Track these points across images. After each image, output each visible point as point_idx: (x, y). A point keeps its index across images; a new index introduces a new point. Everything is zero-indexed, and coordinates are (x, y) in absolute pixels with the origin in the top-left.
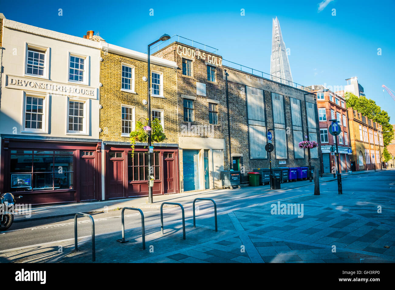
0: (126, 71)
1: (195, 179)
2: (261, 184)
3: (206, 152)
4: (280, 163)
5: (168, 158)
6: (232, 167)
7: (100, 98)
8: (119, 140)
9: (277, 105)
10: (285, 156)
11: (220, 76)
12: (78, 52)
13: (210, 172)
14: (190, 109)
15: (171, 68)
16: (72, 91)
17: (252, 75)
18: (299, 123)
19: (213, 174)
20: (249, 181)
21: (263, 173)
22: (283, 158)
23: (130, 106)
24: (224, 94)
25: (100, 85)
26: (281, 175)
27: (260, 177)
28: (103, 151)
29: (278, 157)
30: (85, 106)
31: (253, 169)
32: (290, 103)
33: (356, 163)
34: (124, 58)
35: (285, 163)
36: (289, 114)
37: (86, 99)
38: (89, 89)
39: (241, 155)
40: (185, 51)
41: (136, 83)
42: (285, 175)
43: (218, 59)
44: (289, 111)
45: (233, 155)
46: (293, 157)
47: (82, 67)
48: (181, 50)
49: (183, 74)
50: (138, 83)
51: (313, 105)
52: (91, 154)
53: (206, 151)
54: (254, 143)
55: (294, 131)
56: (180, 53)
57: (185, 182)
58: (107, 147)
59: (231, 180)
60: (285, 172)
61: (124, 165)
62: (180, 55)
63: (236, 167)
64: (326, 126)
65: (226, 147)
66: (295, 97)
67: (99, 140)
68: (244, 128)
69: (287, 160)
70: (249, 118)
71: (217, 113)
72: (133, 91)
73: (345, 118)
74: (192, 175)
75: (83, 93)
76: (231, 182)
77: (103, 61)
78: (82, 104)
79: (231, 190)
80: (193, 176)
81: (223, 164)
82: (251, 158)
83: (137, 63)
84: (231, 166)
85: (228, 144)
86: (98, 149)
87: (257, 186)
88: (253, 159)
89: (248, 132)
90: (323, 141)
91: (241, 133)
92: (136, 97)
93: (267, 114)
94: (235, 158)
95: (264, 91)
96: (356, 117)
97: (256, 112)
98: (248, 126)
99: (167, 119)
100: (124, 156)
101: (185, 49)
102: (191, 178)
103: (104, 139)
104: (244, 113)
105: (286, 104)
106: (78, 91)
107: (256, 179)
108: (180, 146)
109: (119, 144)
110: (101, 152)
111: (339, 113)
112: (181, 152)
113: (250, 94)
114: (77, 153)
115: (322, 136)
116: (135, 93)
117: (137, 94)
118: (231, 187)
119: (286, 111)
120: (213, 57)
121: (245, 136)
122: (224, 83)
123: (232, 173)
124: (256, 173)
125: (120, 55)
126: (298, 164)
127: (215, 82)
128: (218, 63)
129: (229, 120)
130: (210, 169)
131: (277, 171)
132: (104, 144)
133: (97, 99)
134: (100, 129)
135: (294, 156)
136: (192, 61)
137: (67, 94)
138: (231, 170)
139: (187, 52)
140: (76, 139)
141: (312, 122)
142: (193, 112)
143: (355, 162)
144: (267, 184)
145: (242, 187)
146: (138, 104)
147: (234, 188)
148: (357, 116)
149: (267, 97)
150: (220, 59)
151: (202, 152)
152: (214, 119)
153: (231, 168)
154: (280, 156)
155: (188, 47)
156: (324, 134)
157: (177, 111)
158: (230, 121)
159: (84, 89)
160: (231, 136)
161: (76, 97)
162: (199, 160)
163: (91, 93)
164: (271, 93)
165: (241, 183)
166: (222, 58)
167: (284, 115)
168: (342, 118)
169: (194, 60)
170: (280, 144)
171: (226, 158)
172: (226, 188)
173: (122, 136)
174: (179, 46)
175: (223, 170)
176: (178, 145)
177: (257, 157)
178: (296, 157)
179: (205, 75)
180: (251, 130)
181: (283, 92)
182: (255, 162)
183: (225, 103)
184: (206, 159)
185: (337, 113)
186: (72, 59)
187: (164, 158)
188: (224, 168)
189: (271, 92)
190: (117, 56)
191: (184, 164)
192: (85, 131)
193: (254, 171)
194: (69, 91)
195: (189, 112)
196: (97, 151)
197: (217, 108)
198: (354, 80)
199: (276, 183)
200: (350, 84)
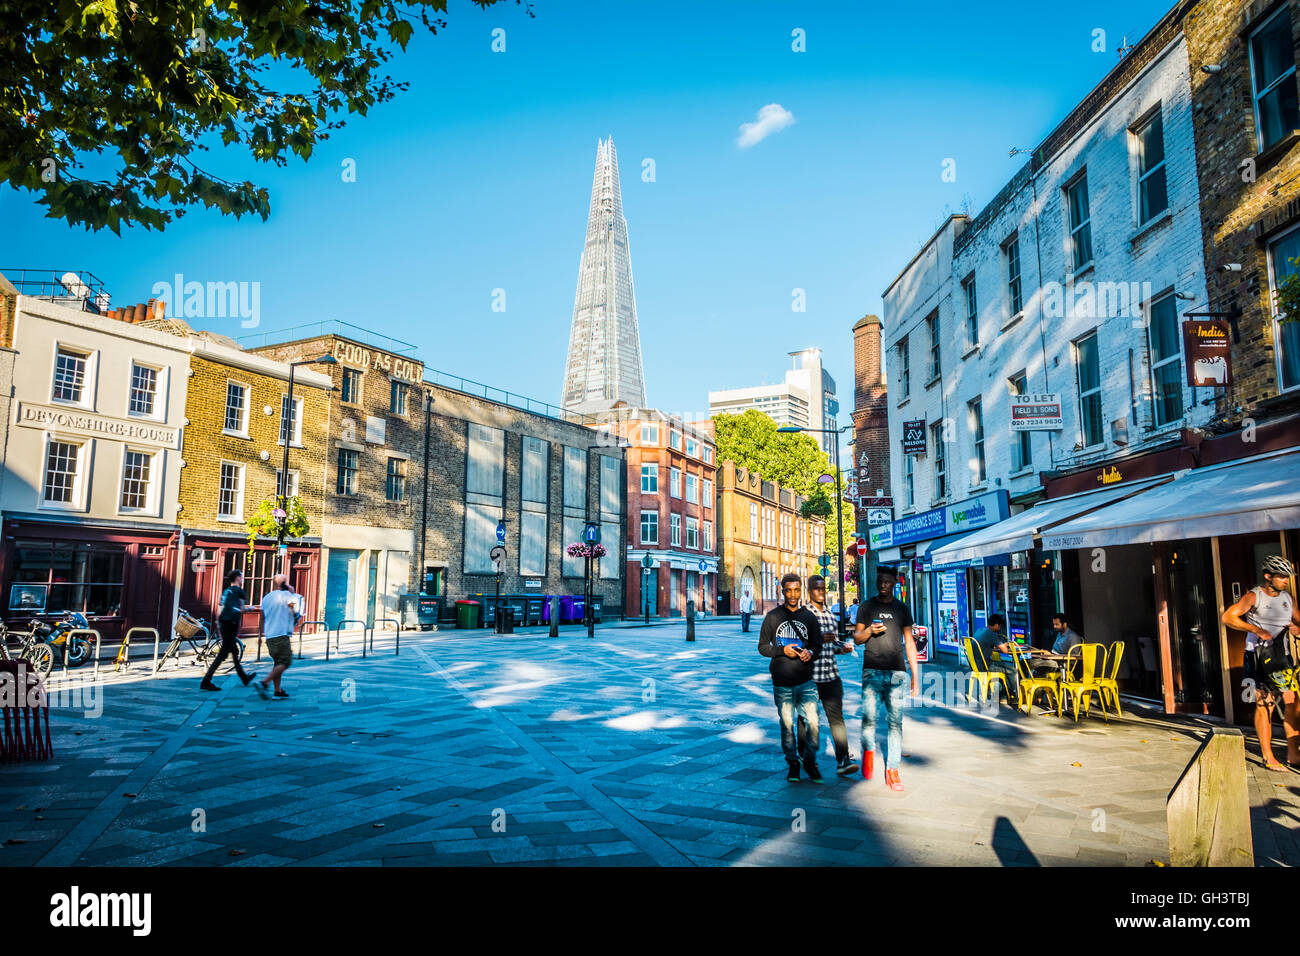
0: (235, 393)
1: (348, 607)
2: (480, 626)
3: (374, 556)
4: (527, 585)
5: (299, 565)
6: (425, 588)
7: (183, 448)
8: (211, 528)
9: (534, 461)
10: (540, 572)
11: (415, 404)
12: (148, 357)
13: (378, 596)
14: (349, 470)
15: (320, 387)
16: (134, 434)
17: (483, 401)
18: (580, 501)
19: (385, 598)
20: (456, 617)
21: (486, 603)
22: (536, 574)
23: (235, 463)
24: (420, 439)
25: (185, 421)
26: (526, 608)
27: (481, 610)
28: (182, 547)
29: (524, 572)
30: (153, 461)
31: (467, 593)
32: (563, 458)
33: (732, 594)
34: (232, 369)
35: (540, 586)
36: (559, 482)
37: (158, 448)
38: (165, 431)
39: (446, 564)
40: (350, 354)
41: (251, 419)
42: (535, 611)
43: (415, 369)
44: (559, 475)
45: (428, 563)
46: (558, 573)
47: (153, 387)
48: (342, 351)
49: (343, 400)
50: (256, 417)
51: (617, 463)
52: (158, 552)
53: (375, 552)
54: (475, 539)
55: (565, 518)
56: (339, 357)
57: (329, 613)
58: (191, 540)
59: (421, 613)
60: (535, 605)
61: (218, 574)
62: (341, 361)
63: (432, 587)
64: (656, 506)
65: (416, 546)
66: (576, 445)
67: (176, 526)
68: (458, 508)
69: (544, 579)
70: (469, 489)
71: (403, 477)
72: (244, 432)
73: (711, 487)
74: (341, 599)
75: (154, 437)
76: (419, 616)
77: (192, 376)
78: (147, 457)
79: (418, 632)
80: (344, 602)
81: (407, 581)
82: (466, 571)
83: (257, 378)
84: (422, 585)
85: (421, 538)
86: (172, 543)
87: (472, 629)
88: (471, 574)
89: (464, 518)
90: (645, 538)
91: (448, 518)
92: (249, 445)
93: (508, 481)
94: (430, 569)
95: (506, 432)
96: (744, 485)
97: (485, 478)
98: (465, 505)
99: (305, 489)
100: (219, 558)
101: (350, 349)
102: (339, 605)
103: (185, 524)
104: (459, 478)
105: (554, 459)
106: (144, 434)
107: (471, 613)
108: (324, 542)
109: (211, 535)
110: (177, 548)
111: (692, 476)
112: (325, 554)
113: (475, 439)
114: (133, 548)
115: (645, 527)
116: (249, 438)
117: (252, 440)
118: (419, 627)
119: (553, 475)
120: (406, 363)
121: (457, 526)
122: (424, 417)
123: (423, 599)
124: (472, 602)
125: (226, 365)
126: (570, 590)
127: (406, 414)
128: (415, 376)
129: (426, 493)
130: (380, 590)
131: (516, 599)
132: (185, 535)
133: (179, 449)
134: (178, 507)
135: (562, 572)
136: (362, 372)
137: (125, 438)
138: (421, 594)
139: (354, 355)
140: (134, 523)
141: (611, 497)
142: (357, 475)
143: (729, 592)
144: (491, 626)
145: (440, 629)
146: (254, 457)
147: (423, 629)
148: (746, 480)
149: (513, 444)
150: (420, 367)
151: (367, 554)
152: (396, 489)
153: (422, 590)
154: (530, 568)
155: (356, 344)
156: (649, 524)
157: (324, 474)
158: (429, 494)
159: (156, 429)
160: (428, 524)
161: (140, 444)
162: (357, 570)
163: (169, 437)
164: (522, 438)
165: (441, 622)
166: (423, 366)
167: (545, 485)
168: (701, 486)
169: (366, 372)
170: (531, 542)
171: (414, 569)
172: (408, 629)
173: (217, 519)
174: (340, 343)
175: (405, 593)
176: (320, 539)
177: (479, 569)
178: (566, 573)
179: (386, 401)
180: (471, 514)
181: (552, 433)
182: (471, 579)
183: (422, 458)
184: (373, 567)
185: (689, 475)
186: (136, 370)
187: (292, 564)
188: (407, 589)
189: (522, 435)
190: (220, 366)
191: (331, 577)
192: (151, 507)
193: (470, 597)
194: (128, 433)
195: (348, 475)
196: (170, 546)
197: (404, 469)
198: (811, 358)
199: (505, 623)
200: (799, 367)
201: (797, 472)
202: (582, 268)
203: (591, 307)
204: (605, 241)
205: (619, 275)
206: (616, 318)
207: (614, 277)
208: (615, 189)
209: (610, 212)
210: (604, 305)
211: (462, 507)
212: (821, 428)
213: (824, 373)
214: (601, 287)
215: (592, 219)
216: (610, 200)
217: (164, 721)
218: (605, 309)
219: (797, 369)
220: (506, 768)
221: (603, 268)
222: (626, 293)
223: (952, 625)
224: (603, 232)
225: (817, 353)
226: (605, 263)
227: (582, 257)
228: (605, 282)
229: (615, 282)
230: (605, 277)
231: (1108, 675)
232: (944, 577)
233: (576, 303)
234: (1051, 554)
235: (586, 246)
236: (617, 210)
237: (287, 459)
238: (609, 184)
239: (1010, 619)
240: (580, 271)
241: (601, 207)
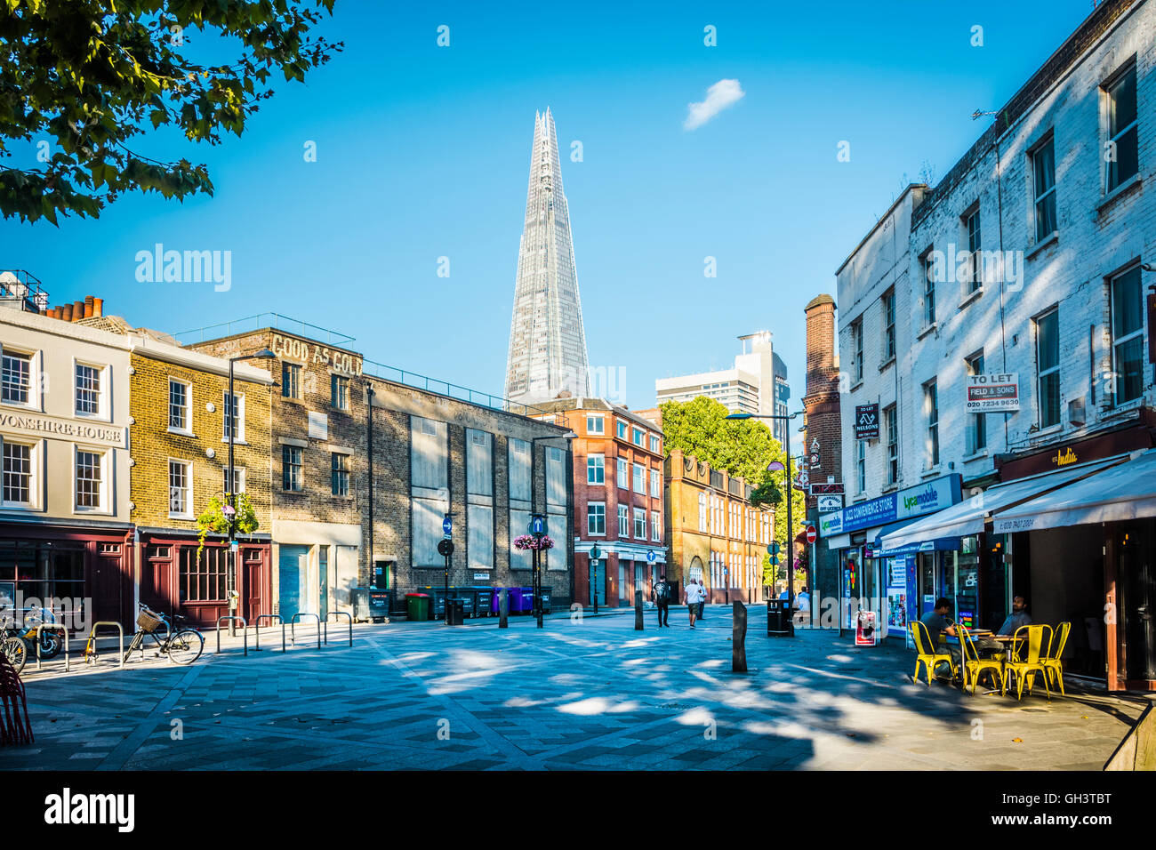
0: (177, 391)
1: (301, 600)
2: (431, 618)
3: (324, 551)
4: (476, 578)
5: (251, 560)
6: (374, 581)
7: (131, 447)
8: (163, 526)
9: (479, 455)
10: (487, 565)
11: (355, 395)
12: (90, 356)
13: (329, 589)
14: (294, 466)
15: (260, 383)
16: (82, 434)
17: (426, 393)
18: (526, 494)
19: (336, 592)
20: (406, 609)
21: (435, 596)
22: (484, 567)
23: (185, 461)
24: (363, 434)
25: (130, 420)
26: (475, 601)
27: (430, 602)
28: (137, 544)
29: (473, 564)
30: (103, 460)
31: (416, 587)
32: (508, 450)
33: (680, 584)
34: (172, 367)
35: (488, 578)
36: (504, 474)
37: (107, 447)
38: (112, 430)
39: (394, 558)
40: (288, 347)
41: (194, 416)
42: (484, 603)
43: (354, 362)
44: (504, 468)
45: (377, 557)
46: (506, 564)
47: (96, 386)
48: (280, 345)
49: (284, 395)
50: (199, 415)
51: (563, 454)
52: (115, 549)
53: (324, 548)
54: (422, 534)
55: (511, 511)
56: (277, 351)
57: (282, 607)
58: (145, 537)
59: (372, 606)
60: (484, 597)
61: (173, 571)
62: (279, 355)
63: (381, 580)
64: (603, 497)
65: (364, 541)
66: (520, 437)
67: (130, 524)
68: (405, 501)
69: (492, 572)
70: (413, 483)
71: (348, 472)
72: (188, 430)
73: (659, 477)
74: (294, 593)
75: (102, 437)
76: (370, 608)
77: (134, 375)
78: (97, 457)
79: (371, 623)
80: (297, 596)
81: (357, 575)
82: (414, 565)
83: (197, 375)
84: (371, 579)
85: (369, 532)
86: (128, 541)
87: (423, 620)
88: (419, 568)
89: (410, 511)
90: (592, 530)
91: (395, 513)
92: (195, 442)
93: (454, 475)
94: (379, 564)
95: (449, 424)
96: (692, 475)
97: (429, 471)
98: (410, 499)
99: (251, 483)
100: (173, 554)
101: (288, 343)
102: (292, 599)
103: (138, 522)
104: (404, 470)
105: (499, 450)
106: (92, 434)
107: (421, 607)
108: (273, 538)
109: (165, 532)
110: (133, 546)
111: (639, 466)
112: (275, 549)
113: (418, 430)
114: (91, 545)
115: (592, 519)
116: (194, 436)
117: (197, 438)
118: (371, 620)
119: (497, 468)
120: (345, 356)
121: (404, 518)
122: (365, 411)
123: (373, 592)
124: (422, 595)
125: (165, 362)
126: (518, 582)
127: (347, 407)
128: (354, 369)
129: (371, 488)
130: (331, 584)
131: (465, 592)
132: (140, 532)
133: (127, 448)
134: (131, 505)
135: (509, 564)
136: (301, 367)
137: (75, 438)
138: (372, 587)
139: (292, 348)
140: (90, 521)
141: (557, 489)
142: (301, 470)
143: (678, 582)
144: (441, 618)
145: (391, 621)
146: (201, 453)
147: (375, 622)
148: (694, 470)
149: (457, 437)
150: (358, 359)
151: (316, 549)
152: (341, 485)
153: (372, 584)
154: (478, 560)
155: (294, 337)
156: (596, 515)
157: (270, 465)
158: (374, 489)
159: (102, 428)
160: (374, 519)
161: (90, 444)
162: (308, 565)
163: (116, 437)
164: (465, 431)
165: (392, 615)
166: (362, 358)
167: (491, 477)
168: (649, 476)
169: (305, 366)
170: (478, 534)
171: (363, 563)
172: (360, 622)
173: (169, 517)
174: (277, 336)
175: (356, 587)
176: (270, 535)
177: (426, 562)
178: (514, 566)
179: (327, 393)
180: (416, 507)
181: (493, 424)
182: (419, 573)
183: (365, 453)
184: (323, 561)
185: (636, 465)
186: (79, 369)
187: (244, 561)
188: (358, 583)
189: (465, 428)
190: (160, 363)
191: (282, 571)
192: (105, 506)
193: (420, 590)
194: (77, 433)
195: (293, 472)
196: (126, 544)
197: (349, 463)
198: (761, 342)
199: (455, 615)
200: (749, 351)
201: (748, 461)
202: (522, 252)
203: (533, 293)
204: (545, 222)
205: (561, 257)
206: (558, 304)
207: (556, 260)
208: (555, 166)
209: (550, 190)
210: (545, 291)
211: (408, 501)
212: (771, 414)
213: (775, 357)
214: (542, 271)
215: (531, 198)
216: (549, 177)
217: (135, 709)
218: (547, 295)
219: (747, 353)
220: (460, 751)
221: (542, 252)
222: (568, 276)
223: (900, 610)
224: (542, 212)
225: (768, 336)
226: (546, 245)
227: (522, 239)
228: (546, 266)
229: (556, 266)
230: (546, 260)
231: (1053, 656)
232: (893, 562)
233: (517, 289)
234: (1002, 537)
235: (525, 228)
236: (557, 188)
237: (232, 456)
238: (548, 160)
239: (958, 602)
240: (520, 254)
241: (540, 186)
